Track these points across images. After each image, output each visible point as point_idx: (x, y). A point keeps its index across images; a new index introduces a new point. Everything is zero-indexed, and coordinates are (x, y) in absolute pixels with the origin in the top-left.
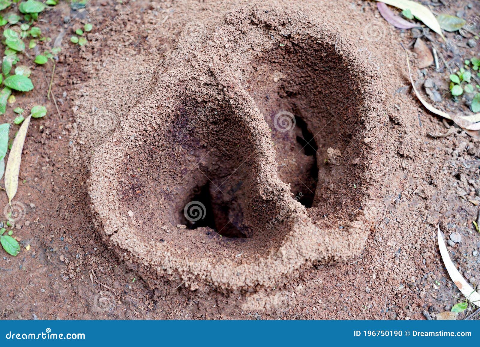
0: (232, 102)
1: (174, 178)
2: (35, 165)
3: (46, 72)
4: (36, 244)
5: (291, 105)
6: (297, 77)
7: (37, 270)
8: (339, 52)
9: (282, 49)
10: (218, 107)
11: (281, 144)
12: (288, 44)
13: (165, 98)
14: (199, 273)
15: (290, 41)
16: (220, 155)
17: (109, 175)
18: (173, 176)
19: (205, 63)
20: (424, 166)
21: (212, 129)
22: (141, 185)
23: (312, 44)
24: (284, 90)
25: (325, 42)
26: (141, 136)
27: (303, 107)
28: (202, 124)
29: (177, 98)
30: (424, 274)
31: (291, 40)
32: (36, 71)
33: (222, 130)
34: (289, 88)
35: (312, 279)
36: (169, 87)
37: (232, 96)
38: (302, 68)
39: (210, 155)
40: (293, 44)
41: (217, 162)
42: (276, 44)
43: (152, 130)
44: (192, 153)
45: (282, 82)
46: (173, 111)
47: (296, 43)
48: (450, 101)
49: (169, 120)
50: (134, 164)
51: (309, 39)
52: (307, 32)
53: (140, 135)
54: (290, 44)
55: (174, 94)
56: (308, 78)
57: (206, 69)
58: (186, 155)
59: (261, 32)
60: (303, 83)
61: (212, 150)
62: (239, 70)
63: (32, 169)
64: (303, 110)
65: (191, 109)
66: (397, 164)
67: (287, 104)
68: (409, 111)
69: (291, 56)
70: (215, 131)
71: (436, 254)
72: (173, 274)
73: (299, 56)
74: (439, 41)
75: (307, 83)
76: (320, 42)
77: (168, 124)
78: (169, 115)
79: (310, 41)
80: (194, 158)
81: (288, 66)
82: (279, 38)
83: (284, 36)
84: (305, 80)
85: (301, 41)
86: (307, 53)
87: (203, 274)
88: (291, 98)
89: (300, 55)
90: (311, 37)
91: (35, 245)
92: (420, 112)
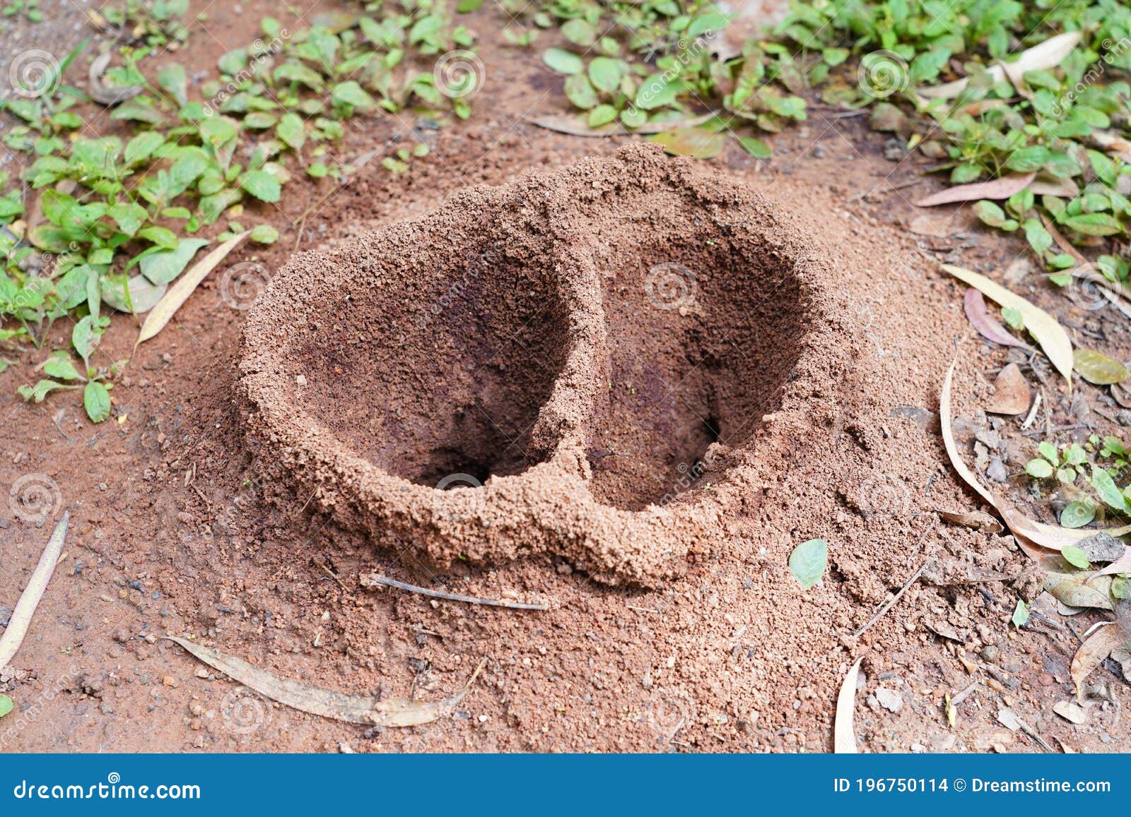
0: (558, 268)
1: (418, 397)
2: (210, 310)
3: (316, 193)
4: (138, 418)
5: (707, 387)
6: (728, 325)
7: (115, 456)
8: (798, 272)
9: (710, 253)
10: (538, 282)
11: (646, 433)
12: (723, 246)
13: (452, 223)
14: (346, 471)
15: (729, 242)
16: (524, 405)
17: (296, 298)
18: (417, 392)
19: (540, 187)
20: (886, 546)
21: (522, 334)
22: (350, 366)
23: (763, 257)
24: (698, 346)
25: (784, 254)
26: (384, 272)
27: (725, 395)
28: (505, 315)
29: (473, 232)
30: (783, 724)
31: (731, 238)
32: (300, 186)
33: (539, 343)
34: (709, 344)
35: (542, 592)
36: (466, 207)
37: (562, 259)
38: (740, 307)
39: (506, 397)
40: (732, 248)
41: (516, 419)
42: (700, 236)
43: (406, 267)
44: (470, 367)
45: (697, 323)
46: (458, 255)
47: (737, 247)
48: (1023, 490)
49: (444, 267)
50: (352, 315)
51: (762, 245)
52: (761, 232)
53: (383, 267)
54: (725, 247)
55: (470, 224)
56: (746, 332)
57: (539, 199)
58: (457, 365)
59: (679, 202)
60: (736, 341)
61: (513, 388)
62: (607, 244)
63: (202, 314)
64: (723, 402)
65: (493, 269)
66: (823, 507)
67: (700, 383)
68: (913, 455)
69: (726, 276)
70: (526, 341)
71: (829, 704)
72: (307, 466)
73: (740, 279)
74: (1059, 390)
75: (743, 342)
76: (776, 253)
77: (439, 275)
78: (448, 259)
79: (762, 249)
80: (470, 380)
81: (716, 295)
82: (710, 229)
83: (719, 227)
84: (740, 336)
85: (745, 245)
86: (752, 274)
87: (350, 477)
88: (710, 372)
89: (742, 277)
90: (766, 242)
91: (134, 419)
92: (939, 471)
